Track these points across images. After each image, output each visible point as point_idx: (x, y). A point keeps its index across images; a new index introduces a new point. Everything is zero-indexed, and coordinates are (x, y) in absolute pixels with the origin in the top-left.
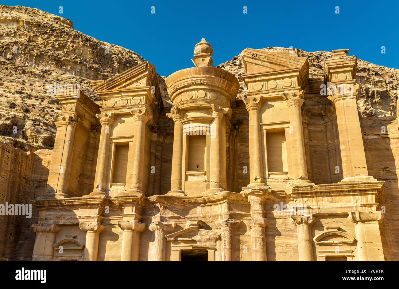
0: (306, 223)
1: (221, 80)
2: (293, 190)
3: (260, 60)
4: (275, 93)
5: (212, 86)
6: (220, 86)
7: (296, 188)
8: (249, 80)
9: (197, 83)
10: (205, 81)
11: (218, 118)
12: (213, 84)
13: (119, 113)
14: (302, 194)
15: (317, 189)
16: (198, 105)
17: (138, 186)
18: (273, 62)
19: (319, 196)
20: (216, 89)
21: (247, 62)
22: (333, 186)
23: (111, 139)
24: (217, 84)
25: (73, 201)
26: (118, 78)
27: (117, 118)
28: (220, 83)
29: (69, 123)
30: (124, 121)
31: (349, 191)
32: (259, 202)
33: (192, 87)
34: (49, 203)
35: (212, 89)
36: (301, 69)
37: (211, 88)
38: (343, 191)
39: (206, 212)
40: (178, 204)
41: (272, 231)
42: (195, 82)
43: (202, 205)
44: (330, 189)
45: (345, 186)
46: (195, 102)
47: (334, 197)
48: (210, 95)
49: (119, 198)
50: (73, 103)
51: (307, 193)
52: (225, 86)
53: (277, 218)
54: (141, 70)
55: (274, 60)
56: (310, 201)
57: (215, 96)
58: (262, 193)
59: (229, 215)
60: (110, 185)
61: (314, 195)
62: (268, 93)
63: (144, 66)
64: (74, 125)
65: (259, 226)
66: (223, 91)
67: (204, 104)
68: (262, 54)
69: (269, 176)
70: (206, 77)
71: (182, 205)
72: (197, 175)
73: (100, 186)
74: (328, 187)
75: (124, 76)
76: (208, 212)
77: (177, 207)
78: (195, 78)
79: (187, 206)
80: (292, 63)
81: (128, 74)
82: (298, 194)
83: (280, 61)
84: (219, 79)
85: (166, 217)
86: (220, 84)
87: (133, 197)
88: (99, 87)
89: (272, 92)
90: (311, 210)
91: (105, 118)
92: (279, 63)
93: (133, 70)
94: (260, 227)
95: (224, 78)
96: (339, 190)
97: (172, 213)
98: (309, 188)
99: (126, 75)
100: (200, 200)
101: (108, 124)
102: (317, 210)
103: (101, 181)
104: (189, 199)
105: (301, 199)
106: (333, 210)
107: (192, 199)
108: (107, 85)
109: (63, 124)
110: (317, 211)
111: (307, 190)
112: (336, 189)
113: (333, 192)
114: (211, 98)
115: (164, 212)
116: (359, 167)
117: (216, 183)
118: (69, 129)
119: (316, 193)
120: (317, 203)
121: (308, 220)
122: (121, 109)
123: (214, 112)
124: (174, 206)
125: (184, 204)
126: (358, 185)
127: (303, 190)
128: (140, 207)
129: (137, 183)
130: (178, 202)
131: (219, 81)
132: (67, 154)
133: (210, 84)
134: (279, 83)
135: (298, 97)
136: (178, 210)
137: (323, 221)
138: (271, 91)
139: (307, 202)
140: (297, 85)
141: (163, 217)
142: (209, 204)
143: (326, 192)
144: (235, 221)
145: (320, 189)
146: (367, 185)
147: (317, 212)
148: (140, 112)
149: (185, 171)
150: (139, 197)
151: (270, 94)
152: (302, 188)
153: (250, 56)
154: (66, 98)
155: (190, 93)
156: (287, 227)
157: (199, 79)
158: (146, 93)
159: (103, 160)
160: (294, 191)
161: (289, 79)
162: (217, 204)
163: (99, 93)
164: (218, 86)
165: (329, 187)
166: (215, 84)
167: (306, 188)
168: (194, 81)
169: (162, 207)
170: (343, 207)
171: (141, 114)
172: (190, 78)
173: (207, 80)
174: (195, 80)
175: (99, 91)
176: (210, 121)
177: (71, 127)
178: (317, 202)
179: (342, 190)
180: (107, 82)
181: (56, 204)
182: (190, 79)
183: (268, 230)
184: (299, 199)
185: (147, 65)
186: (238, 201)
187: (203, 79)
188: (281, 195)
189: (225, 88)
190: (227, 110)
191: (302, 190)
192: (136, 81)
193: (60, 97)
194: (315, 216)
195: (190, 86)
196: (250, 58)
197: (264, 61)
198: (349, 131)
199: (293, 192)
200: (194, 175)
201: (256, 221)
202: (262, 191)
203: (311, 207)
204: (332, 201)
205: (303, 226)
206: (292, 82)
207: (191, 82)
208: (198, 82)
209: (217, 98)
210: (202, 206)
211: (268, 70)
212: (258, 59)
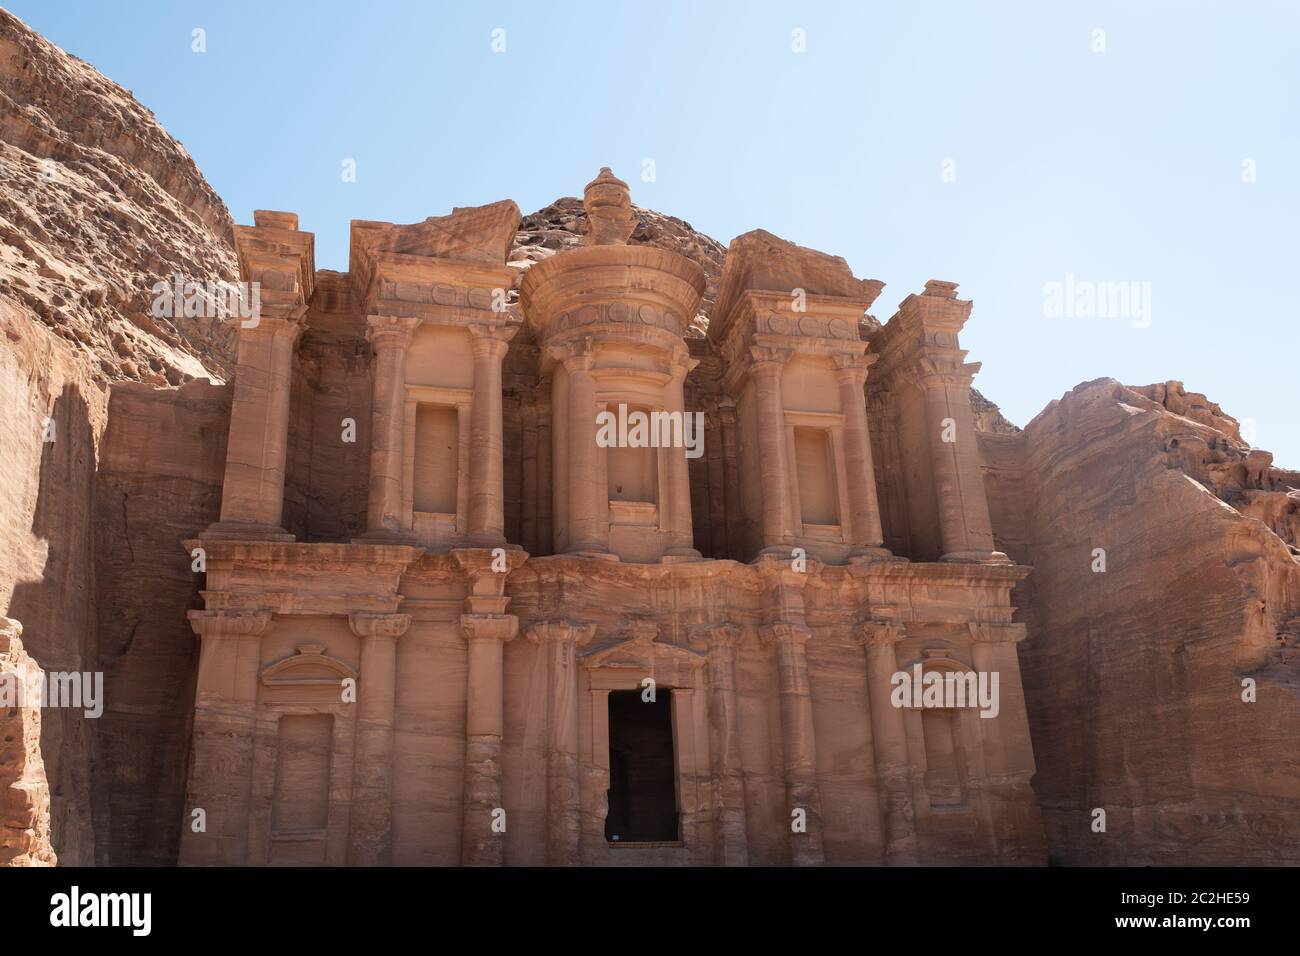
3: (786, 265)
4: (817, 348)
5: (672, 299)
9: (643, 285)
12: (674, 297)
23: (407, 391)
24: (680, 297)
34: (249, 552)
35: (668, 308)
37: (668, 304)
39: (662, 602)
42: (640, 283)
56: (899, 592)
60: (413, 515)
69: (804, 531)
72: (636, 513)
73: (390, 516)
76: (666, 602)
77: (596, 587)
89: (811, 344)
102: (911, 613)
103: (393, 504)
106: (936, 615)
110: (912, 616)
116: (979, 533)
118: (282, 342)
122: (439, 312)
123: (676, 363)
133: (669, 293)
136: (596, 593)
137: (915, 637)
138: (808, 341)
146: (999, 570)
149: (609, 500)
159: (394, 445)
161: (841, 320)
177: (287, 336)
181: (273, 556)
184: (877, 589)
192: (478, 245)
199: (874, 574)
200: (629, 512)
206: (848, 330)
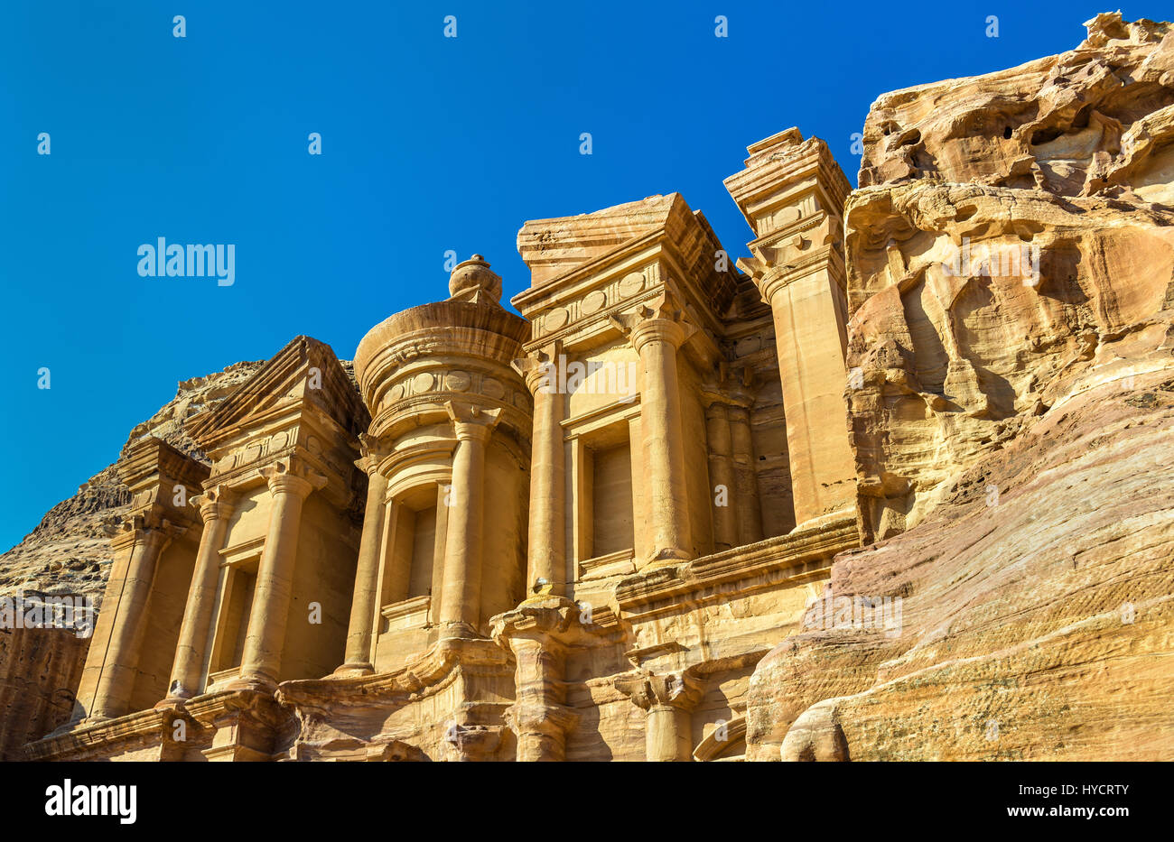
0: (665, 700)
1: (474, 335)
2: (620, 595)
3: (561, 245)
4: (599, 325)
5: (450, 355)
6: (475, 352)
7: (627, 588)
8: (533, 308)
9: (408, 355)
10: (428, 345)
11: (470, 439)
12: (453, 350)
13: (241, 483)
14: (652, 602)
15: (688, 577)
16: (411, 415)
17: (260, 668)
18: (591, 238)
19: (705, 604)
20: (465, 362)
21: (532, 262)
22: (738, 558)
23: (223, 556)
24: (464, 348)
25: (104, 730)
26: (240, 395)
27: (239, 498)
28: (472, 343)
29: (137, 533)
30: (255, 504)
31: (797, 566)
32: (535, 657)
33: (400, 371)
34: (59, 745)
35: (454, 365)
36: (663, 232)
37: (448, 362)
38: (775, 570)
39: (423, 716)
40: (350, 703)
41: (585, 749)
42: (404, 355)
43: (413, 696)
44: (729, 570)
45: (774, 548)
46: (405, 408)
47: (752, 598)
48: (447, 382)
49: (196, 705)
50: (154, 483)
51: (665, 600)
52: (491, 351)
53: (602, 703)
54: (289, 363)
55: (593, 232)
56: (680, 625)
57: (464, 381)
58: (535, 624)
59: (467, 712)
60: (210, 677)
61: (687, 601)
62: (580, 329)
63: (296, 349)
64: (151, 538)
65: (532, 732)
66: (489, 367)
67: (428, 409)
68: (561, 227)
69: (582, 571)
70: (428, 333)
71: (364, 706)
72: (411, 612)
73: (178, 684)
74: (720, 563)
75: (252, 388)
76: (428, 715)
77: (351, 714)
78: (400, 342)
79: (376, 706)
80: (637, 224)
81: (261, 381)
82: (639, 605)
83: (607, 231)
84: (467, 333)
85: (316, 747)
86: (475, 347)
87: (224, 697)
88: (199, 429)
89: (590, 324)
90: (682, 653)
91: (210, 502)
92: (606, 238)
93: (272, 367)
94: (536, 734)
95: (486, 327)
96: (760, 566)
97: (337, 732)
98: (663, 578)
99: (258, 383)
100: (403, 683)
101: (216, 518)
102: (701, 649)
103: (182, 671)
104: (374, 684)
105: (652, 623)
106: (751, 642)
107: (382, 682)
108: (217, 419)
109: (125, 540)
110: (702, 654)
111: (659, 585)
112: (749, 565)
113: (745, 578)
114: (450, 389)
115: (312, 733)
116: (840, 482)
117: (451, 625)
118: (139, 549)
119: (693, 591)
120: (702, 626)
121: (668, 689)
122: (246, 471)
123: (457, 423)
124: (342, 712)
125: (367, 701)
126: (817, 537)
127: (648, 588)
128: (260, 725)
129: (256, 660)
130: (350, 698)
131: (470, 336)
132: (127, 613)
133: (445, 350)
134: (611, 296)
135: (656, 316)
136: (354, 721)
137: (729, 689)
138: (586, 321)
139: (671, 629)
140: (658, 282)
141: (309, 747)
142: (428, 690)
143: (724, 583)
144: (484, 728)
145: (698, 577)
146: (848, 529)
147: (698, 657)
148: (281, 467)
149: (381, 607)
150: (238, 694)
151: (585, 331)
152: (644, 583)
153: (535, 243)
154: (138, 475)
155: (397, 389)
156: (631, 727)
157: (411, 341)
158: (298, 416)
159: (193, 613)
160: (624, 598)
161: (636, 274)
162: (446, 687)
163: (200, 444)
164: (467, 351)
165: (725, 562)
166: (458, 347)
167: (656, 580)
168: (399, 353)
169: (308, 716)
170: (782, 627)
171: (284, 473)
172: (391, 346)
173: (432, 341)
174: (403, 349)
175: (200, 440)
176: (450, 454)
177: (143, 543)
178: (702, 623)
179: (770, 564)
180: (216, 412)
181: (74, 745)
182: (390, 351)
183: (573, 745)
184: (646, 625)
185: (304, 344)
186: (500, 667)
187: (421, 340)
188: (604, 622)
189: (495, 355)
190: (495, 413)
191: (647, 591)
192: (283, 393)
193: (125, 475)
194: (695, 673)
195: (394, 368)
196: (537, 248)
197: (570, 245)
198: (806, 373)
199: (623, 602)
200: (404, 615)
201: (522, 717)
202: (533, 617)
203: (682, 643)
204: (748, 614)
205: (656, 711)
206: (644, 281)
207: (394, 356)
208: (411, 352)
209: (470, 386)
210: (414, 700)
211: (569, 267)
212: (555, 246)
